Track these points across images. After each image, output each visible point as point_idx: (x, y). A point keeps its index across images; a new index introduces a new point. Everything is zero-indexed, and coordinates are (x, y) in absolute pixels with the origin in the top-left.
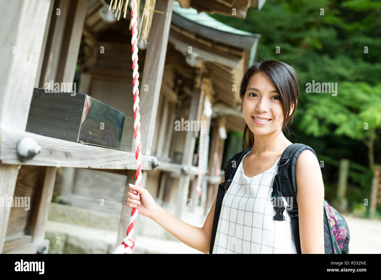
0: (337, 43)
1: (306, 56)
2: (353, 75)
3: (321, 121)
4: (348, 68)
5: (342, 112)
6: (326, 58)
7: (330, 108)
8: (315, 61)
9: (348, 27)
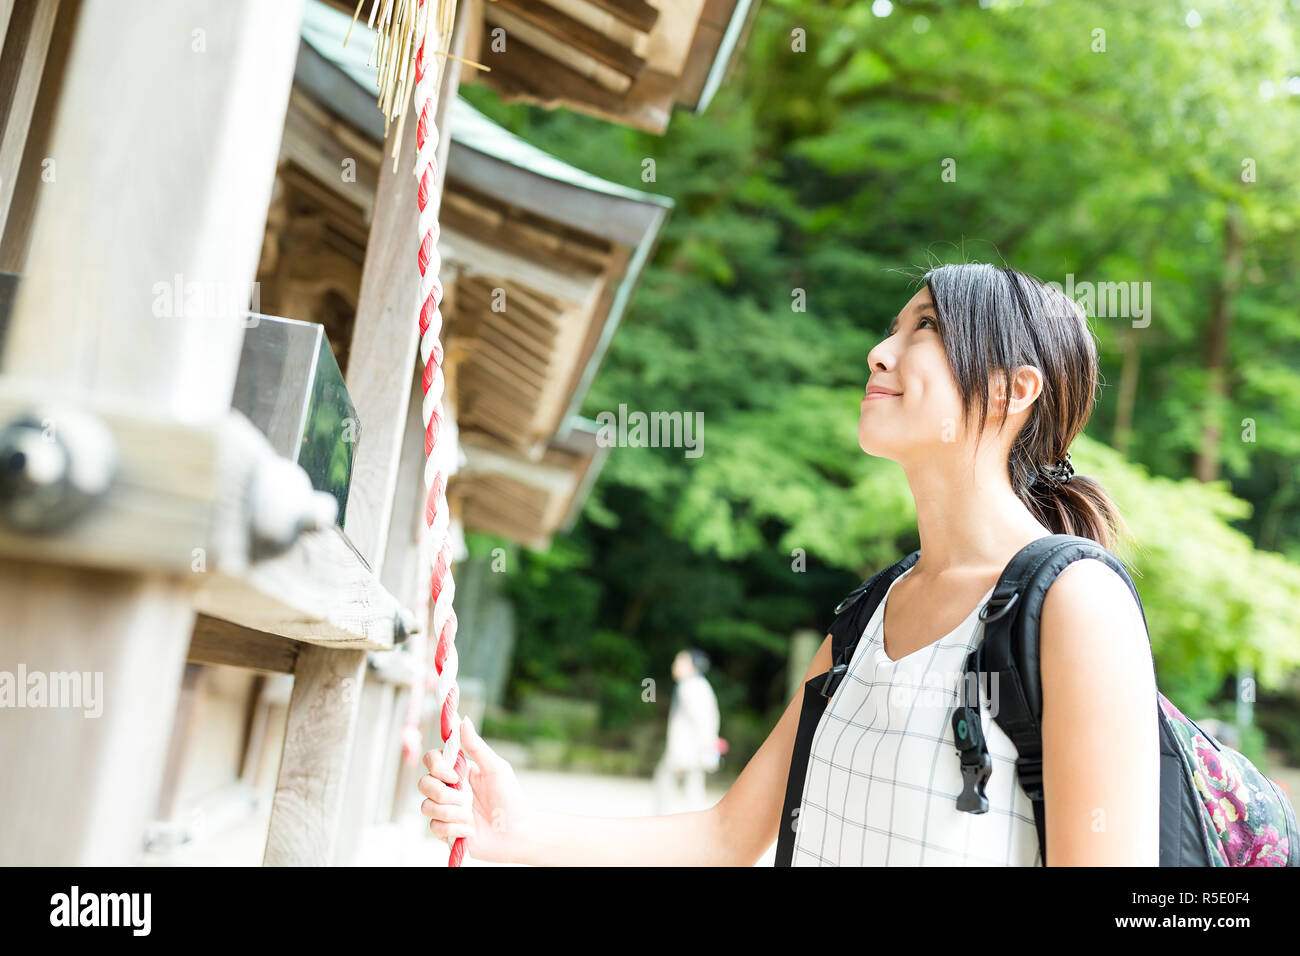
0: (773, 266)
1: (688, 298)
2: (826, 367)
3: (740, 508)
4: (813, 343)
5: (801, 481)
6: (747, 309)
7: (765, 465)
8: (713, 316)
9: (808, 220)
